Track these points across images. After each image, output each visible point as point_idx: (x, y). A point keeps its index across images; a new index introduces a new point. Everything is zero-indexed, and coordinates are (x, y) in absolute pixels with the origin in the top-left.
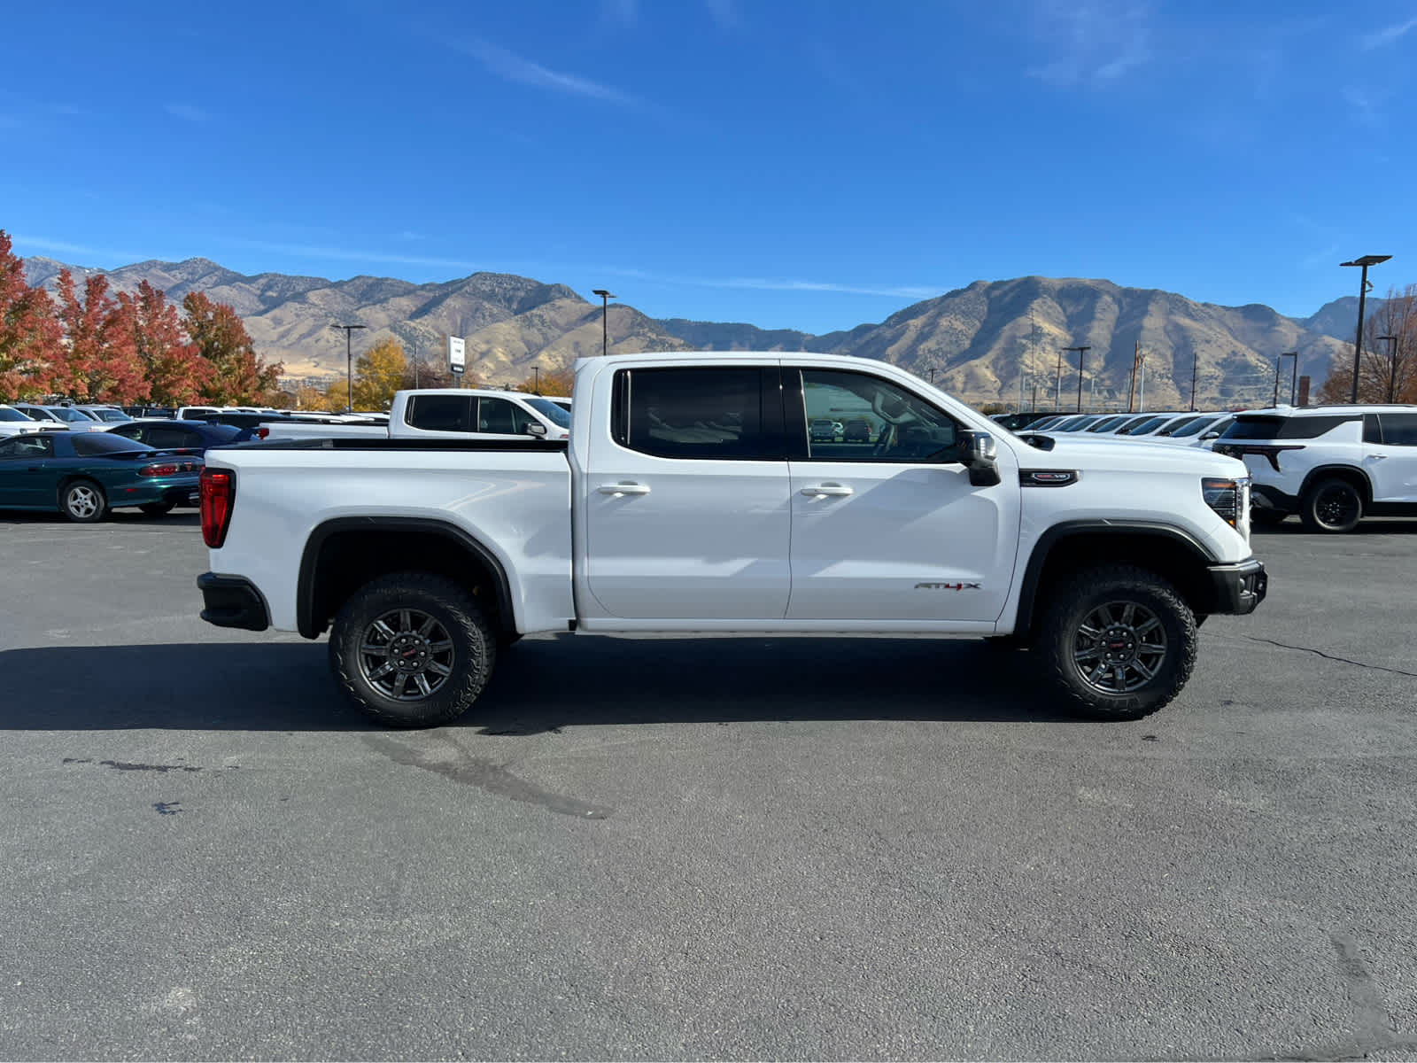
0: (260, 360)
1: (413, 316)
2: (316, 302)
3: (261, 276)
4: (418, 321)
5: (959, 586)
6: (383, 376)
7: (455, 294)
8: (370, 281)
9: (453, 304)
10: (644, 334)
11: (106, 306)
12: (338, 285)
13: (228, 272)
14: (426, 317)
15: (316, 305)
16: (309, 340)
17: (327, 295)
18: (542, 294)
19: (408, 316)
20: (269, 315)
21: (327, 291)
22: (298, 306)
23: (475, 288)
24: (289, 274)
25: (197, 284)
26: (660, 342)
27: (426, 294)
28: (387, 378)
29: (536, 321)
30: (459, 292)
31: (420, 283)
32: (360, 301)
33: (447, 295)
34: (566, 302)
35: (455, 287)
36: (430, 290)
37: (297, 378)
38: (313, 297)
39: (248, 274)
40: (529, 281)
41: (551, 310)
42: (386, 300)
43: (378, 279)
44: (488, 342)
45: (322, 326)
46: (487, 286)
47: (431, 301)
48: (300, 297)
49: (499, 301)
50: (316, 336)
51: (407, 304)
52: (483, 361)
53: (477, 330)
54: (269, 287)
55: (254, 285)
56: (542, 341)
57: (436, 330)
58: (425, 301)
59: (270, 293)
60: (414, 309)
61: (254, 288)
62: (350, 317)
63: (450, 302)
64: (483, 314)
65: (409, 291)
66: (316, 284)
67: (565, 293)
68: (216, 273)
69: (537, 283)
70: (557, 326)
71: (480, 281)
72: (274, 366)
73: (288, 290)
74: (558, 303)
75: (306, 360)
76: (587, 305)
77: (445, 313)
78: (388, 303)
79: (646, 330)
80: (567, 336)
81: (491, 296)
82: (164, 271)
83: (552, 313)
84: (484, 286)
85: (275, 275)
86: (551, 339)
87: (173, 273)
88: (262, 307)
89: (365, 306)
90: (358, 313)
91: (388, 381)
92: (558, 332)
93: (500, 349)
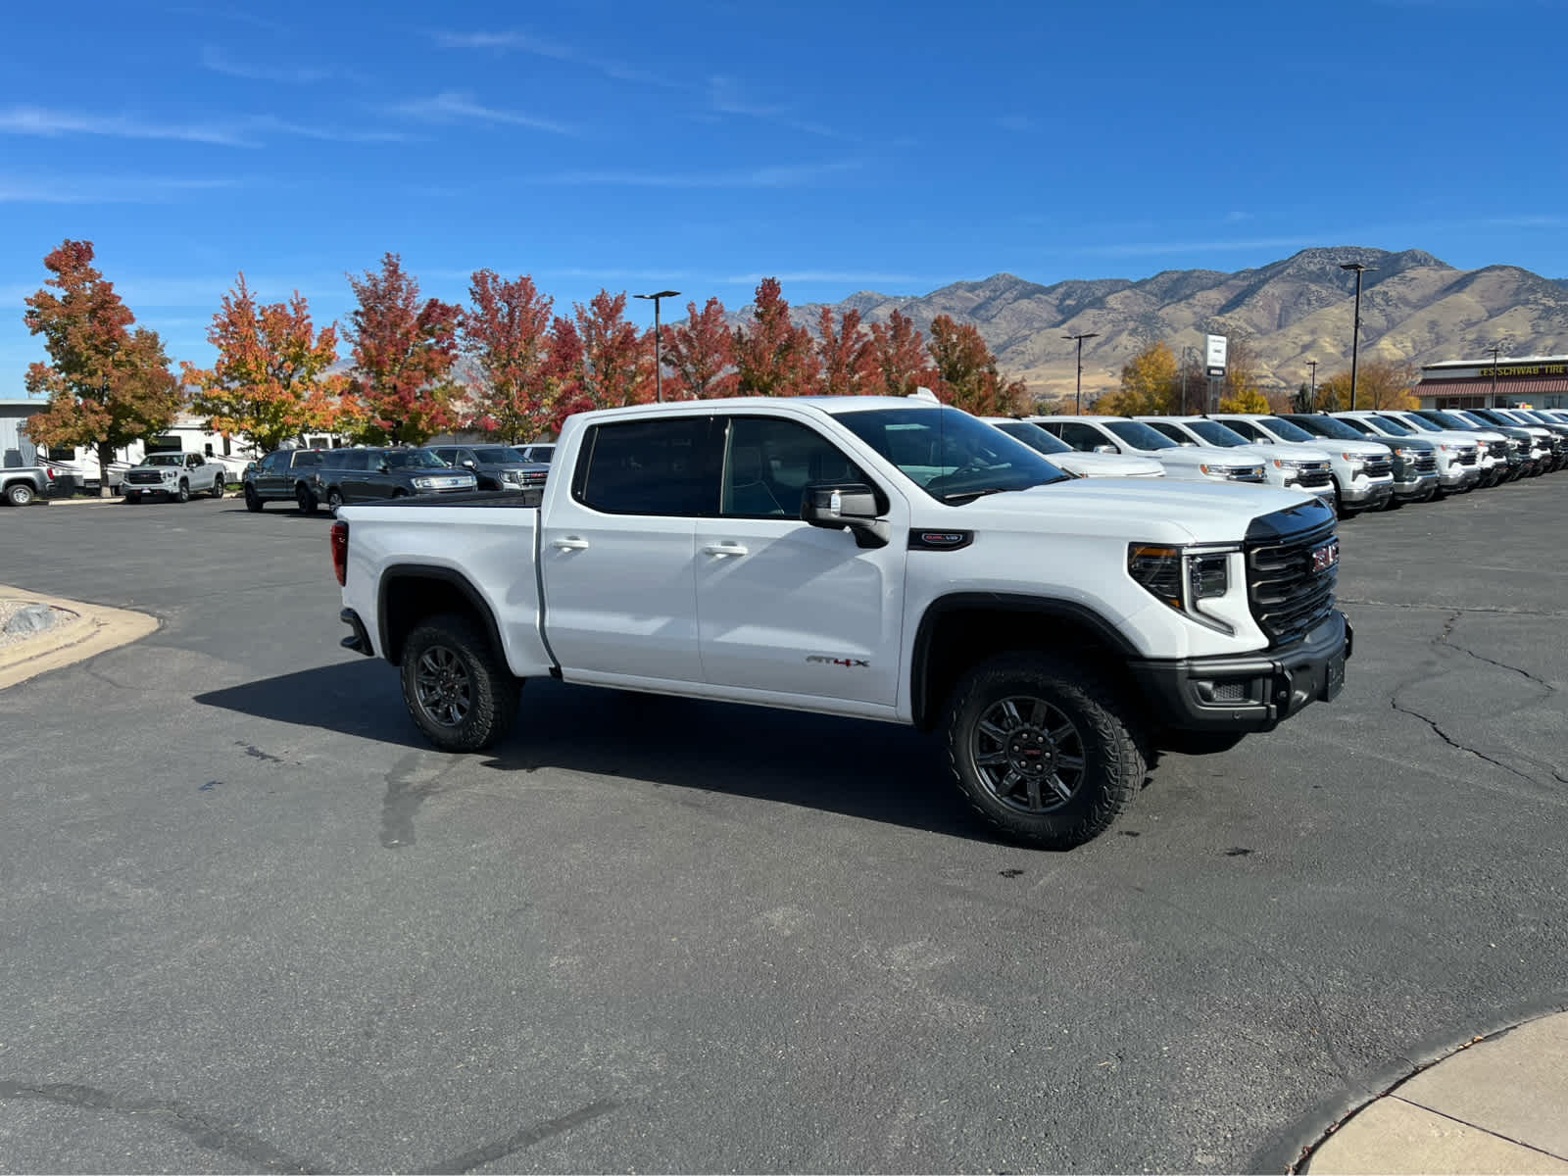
0: (1003, 379)
1: (1223, 310)
2: (1115, 307)
3: (1060, 285)
4: (1228, 315)
5: (847, 663)
6: (1150, 385)
7: (1276, 279)
8: (1175, 276)
9: (1271, 291)
10: (1536, 302)
11: (858, 339)
12: (1141, 284)
13: (1028, 284)
14: (1238, 309)
15: (1115, 310)
16: (1107, 348)
17: (1127, 297)
18: (1391, 265)
19: (1216, 311)
20: (1065, 326)
21: (1127, 292)
22: (1096, 312)
23: (1300, 268)
24: (1087, 280)
25: (999, 301)
26: (1560, 310)
27: (1240, 283)
28: (1154, 387)
29: (1378, 300)
30: (1280, 276)
31: (1233, 271)
32: (1162, 300)
33: (1264, 282)
34: (1421, 272)
35: (1274, 271)
36: (1244, 278)
37: (1091, 391)
38: (1113, 301)
39: (1047, 285)
40: (1373, 251)
41: (1400, 284)
42: (1192, 295)
43: (1184, 273)
44: (1313, 332)
45: (1121, 332)
46: (1315, 264)
47: (1243, 292)
48: (1099, 303)
49: (1330, 281)
50: (1114, 343)
51: (1217, 297)
52: (1304, 355)
53: (1300, 319)
54: (1068, 295)
55: (1052, 296)
56: (1385, 323)
57: (1248, 324)
58: (1238, 291)
59: (1068, 302)
60: (1224, 302)
61: (1053, 299)
62: (1150, 319)
63: (1269, 289)
64: (1309, 300)
65: (1219, 282)
66: (1116, 286)
67: (1420, 260)
68: (1017, 287)
69: (1383, 252)
70: (1407, 303)
71: (1306, 260)
72: (1016, 384)
73: (1087, 296)
74: (1410, 274)
75: (1101, 370)
76: (1451, 272)
77: (1261, 303)
78: (1194, 298)
79: (1540, 295)
80: (1422, 314)
81: (1319, 277)
82: (970, 291)
83: (1401, 289)
84: (1312, 265)
85: (1075, 282)
86: (1398, 320)
87: (977, 292)
88: (1060, 318)
89: (1168, 304)
90: (1160, 313)
91: (1155, 390)
92: (1407, 310)
93: (1328, 340)
